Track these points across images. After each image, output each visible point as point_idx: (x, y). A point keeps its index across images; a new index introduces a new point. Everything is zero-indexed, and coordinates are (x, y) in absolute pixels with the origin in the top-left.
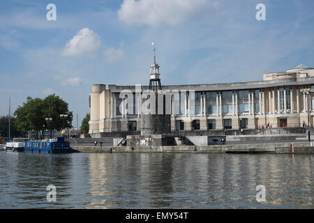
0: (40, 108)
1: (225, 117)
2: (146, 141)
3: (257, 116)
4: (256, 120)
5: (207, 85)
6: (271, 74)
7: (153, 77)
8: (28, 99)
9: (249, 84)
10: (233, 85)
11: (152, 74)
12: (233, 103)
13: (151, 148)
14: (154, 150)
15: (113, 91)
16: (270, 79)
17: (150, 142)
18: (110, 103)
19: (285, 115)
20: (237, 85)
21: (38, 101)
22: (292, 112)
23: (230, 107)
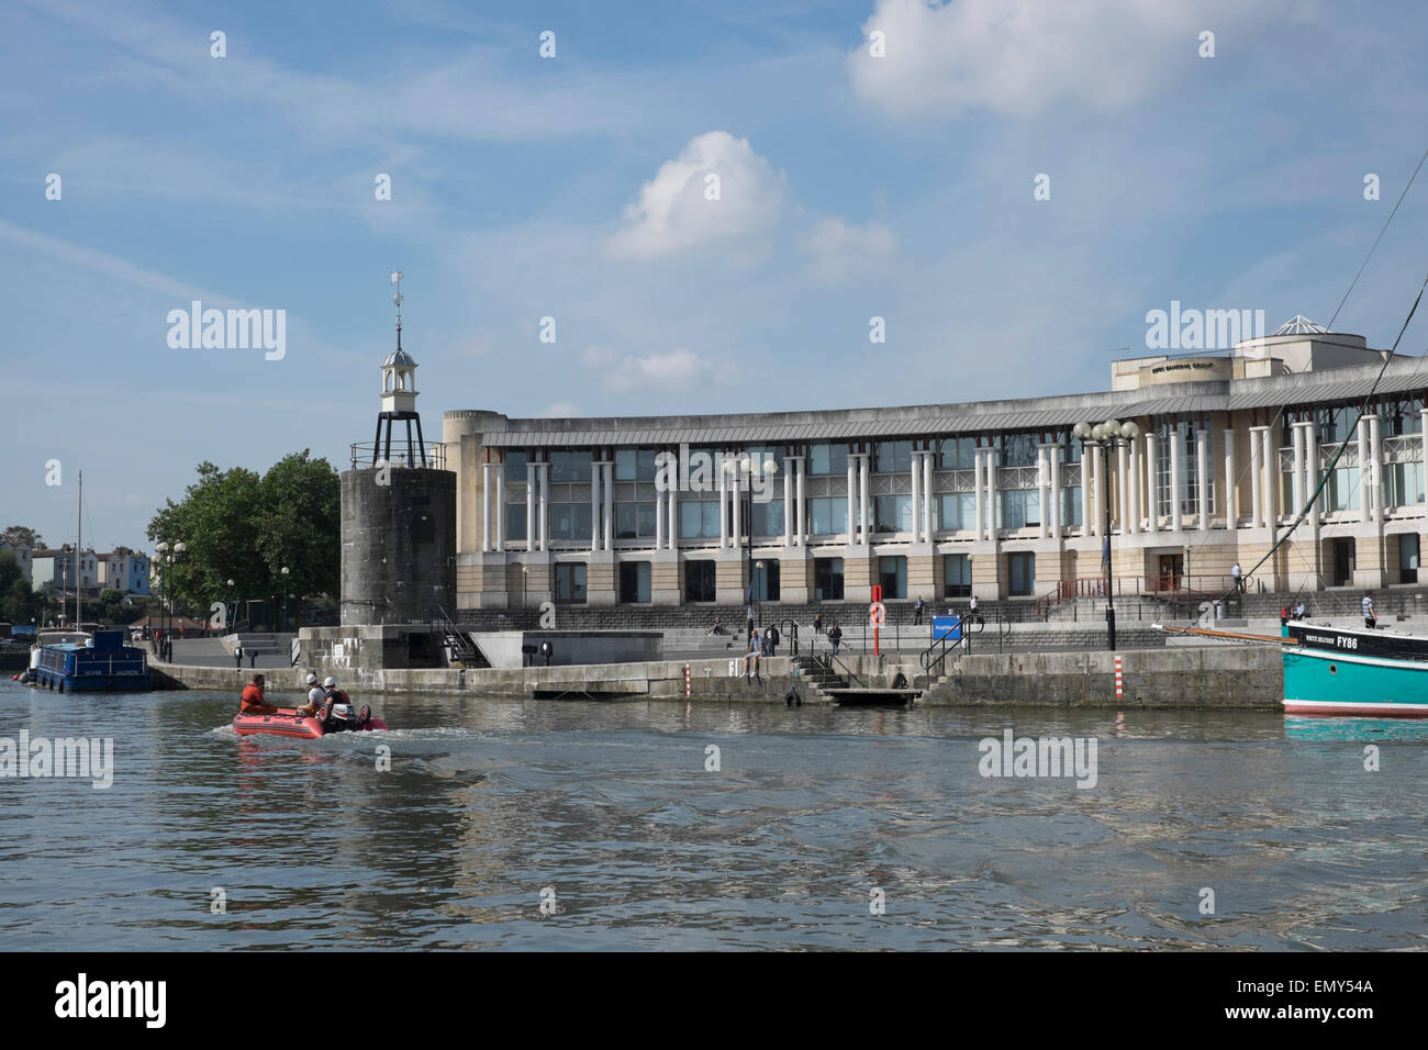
0: (244, 508)
1: (944, 549)
2: (346, 648)
3: (1070, 544)
4: (1069, 557)
5: (878, 410)
6: (1136, 364)
7: (389, 405)
8: (203, 471)
9: (1043, 407)
10: (980, 411)
11: (387, 395)
12: (977, 488)
13: (357, 678)
14: (364, 684)
15: (492, 439)
16: (1131, 382)
17: (355, 652)
18: (480, 488)
19: (1174, 540)
20: (1000, 409)
21: (241, 477)
22: (1201, 526)
23: (966, 505)
